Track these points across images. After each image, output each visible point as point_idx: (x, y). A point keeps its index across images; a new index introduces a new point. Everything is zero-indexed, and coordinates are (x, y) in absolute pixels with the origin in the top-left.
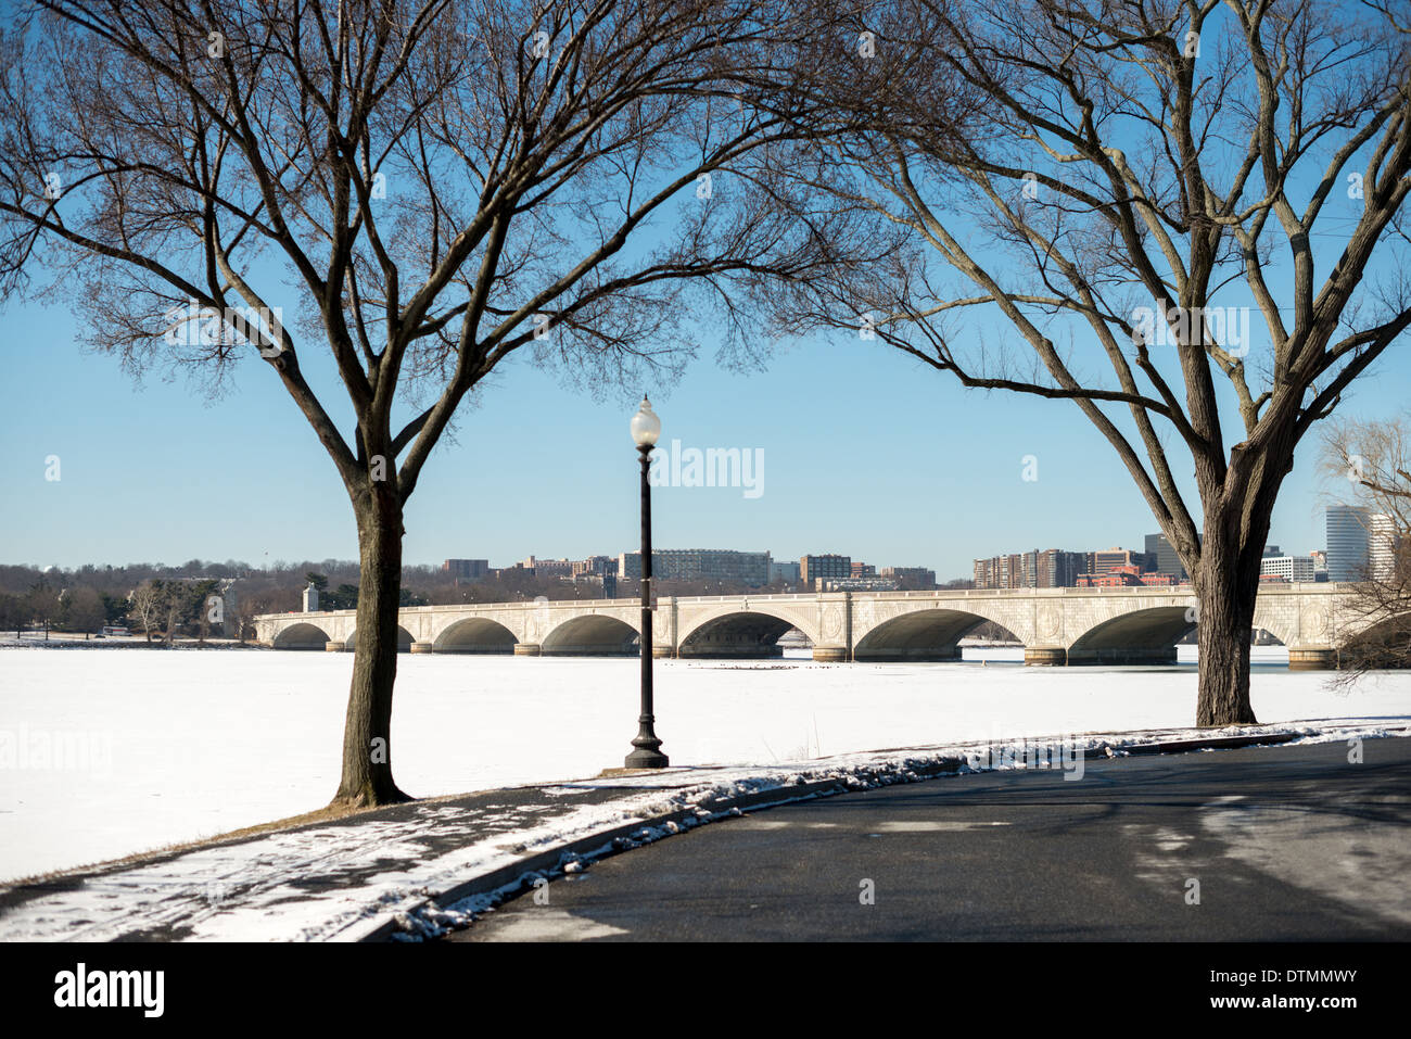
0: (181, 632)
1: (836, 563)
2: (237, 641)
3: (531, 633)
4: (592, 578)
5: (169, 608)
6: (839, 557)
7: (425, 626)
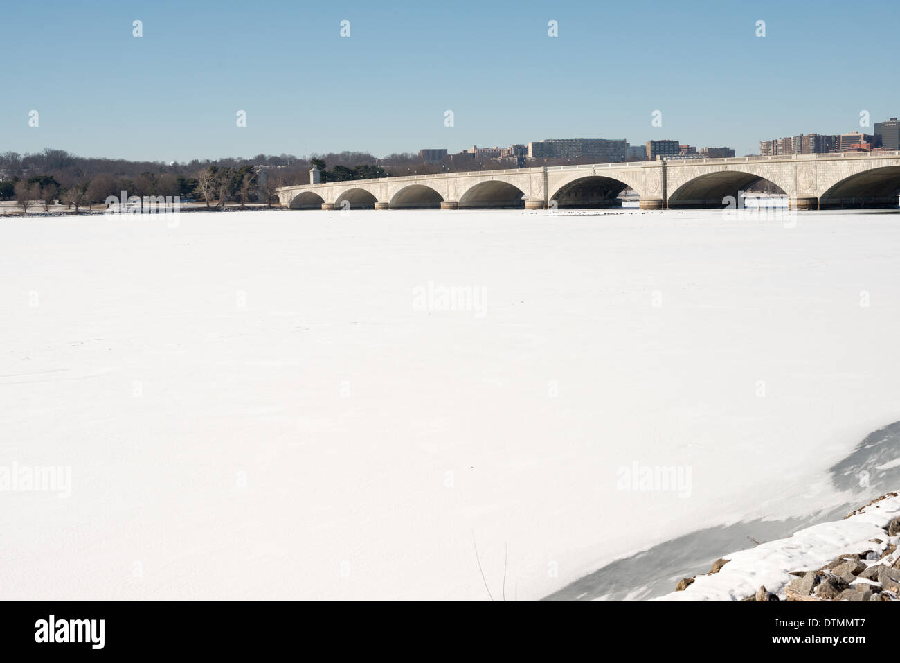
0: (229, 200)
1: (669, 145)
2: (266, 205)
3: (451, 194)
4: (511, 158)
5: (220, 184)
6: (672, 141)
7: (384, 192)
